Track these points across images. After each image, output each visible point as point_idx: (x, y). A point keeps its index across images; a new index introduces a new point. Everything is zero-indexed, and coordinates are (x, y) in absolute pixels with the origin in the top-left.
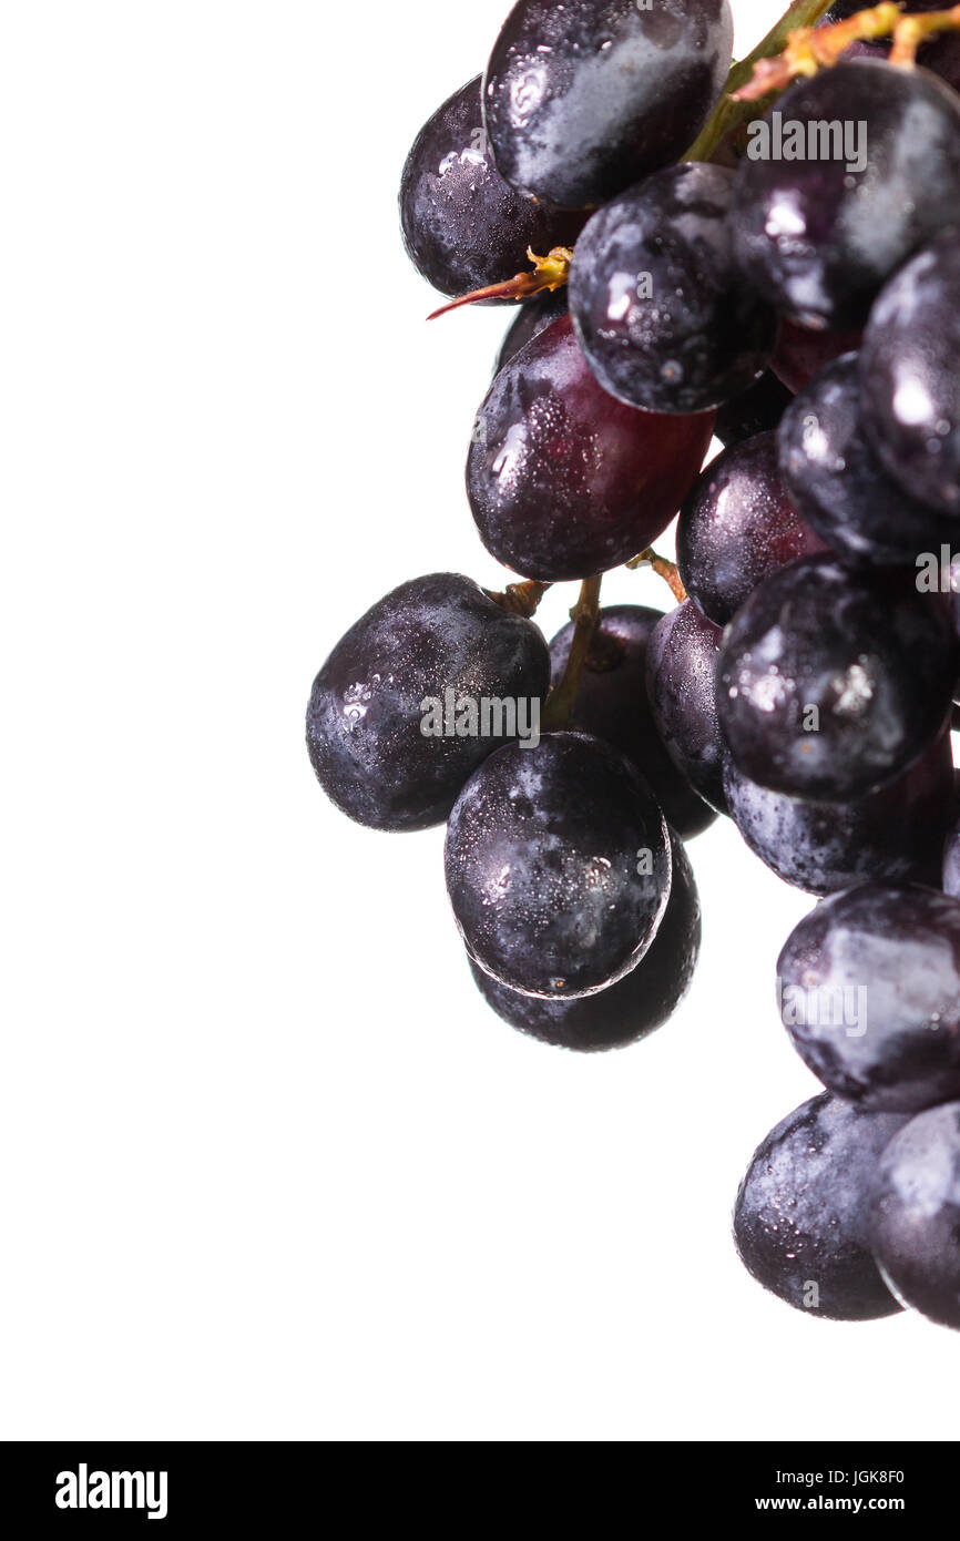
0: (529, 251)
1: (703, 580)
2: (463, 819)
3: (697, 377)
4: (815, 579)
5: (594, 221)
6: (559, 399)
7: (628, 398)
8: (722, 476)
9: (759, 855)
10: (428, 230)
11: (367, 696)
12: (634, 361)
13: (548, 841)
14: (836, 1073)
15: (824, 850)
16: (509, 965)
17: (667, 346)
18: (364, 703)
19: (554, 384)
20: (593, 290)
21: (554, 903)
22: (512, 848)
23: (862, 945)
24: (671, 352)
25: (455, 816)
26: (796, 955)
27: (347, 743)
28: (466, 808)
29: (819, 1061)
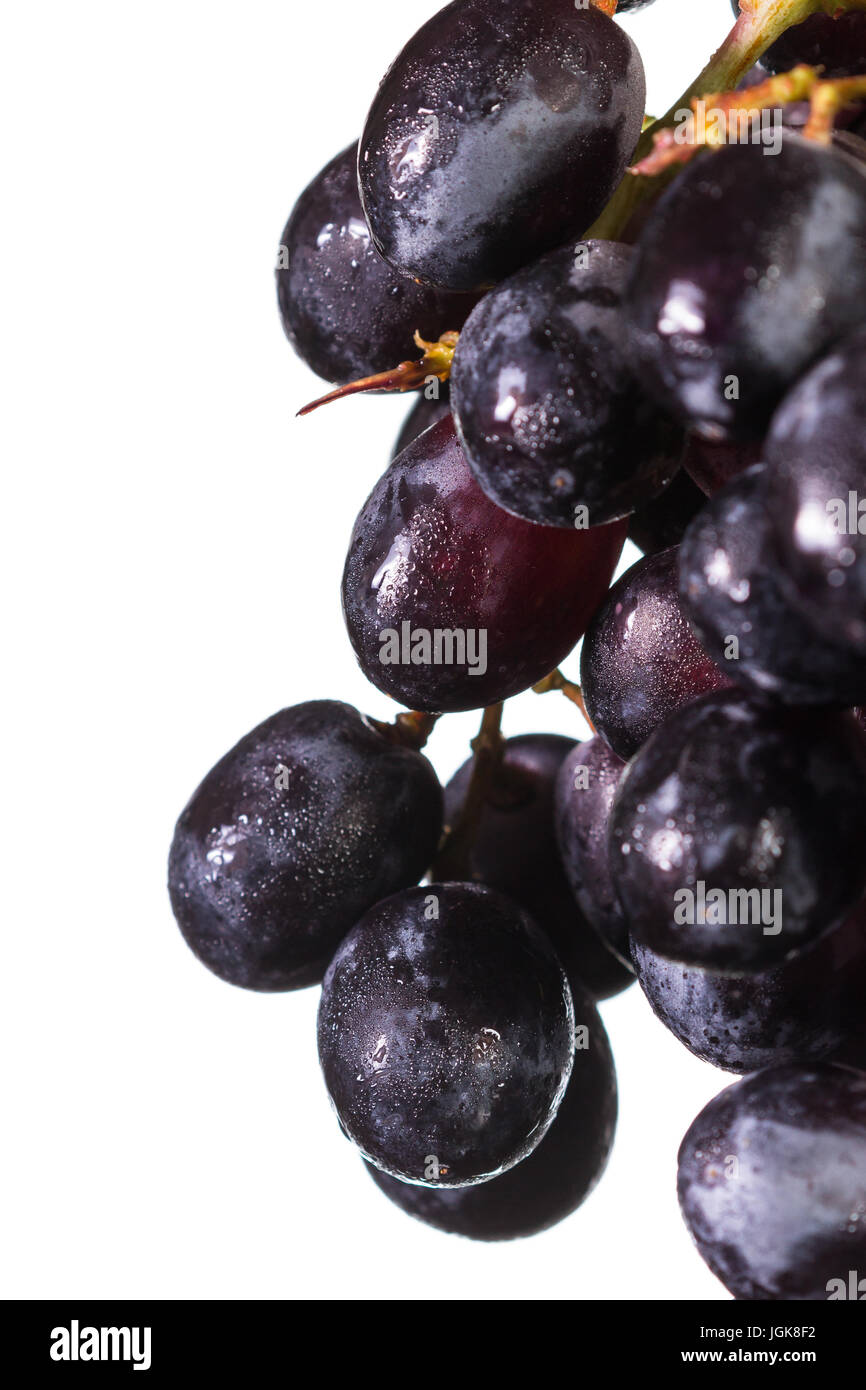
0: (417, 336)
1: (608, 712)
2: (336, 982)
3: (590, 486)
4: (719, 719)
5: (480, 308)
6: (445, 508)
7: (515, 511)
8: (629, 596)
9: (669, 1026)
10: (305, 312)
11: (232, 841)
12: (519, 470)
13: (429, 1010)
14: (743, 1280)
15: (739, 1023)
16: (386, 1149)
17: (556, 454)
18: (229, 848)
19: (439, 491)
20: (474, 388)
21: (436, 1080)
22: (389, 1017)
23: (770, 1134)
24: (561, 460)
25: (329, 978)
26: (699, 1146)
27: (210, 893)
28: (340, 971)
29: (723, 1266)
